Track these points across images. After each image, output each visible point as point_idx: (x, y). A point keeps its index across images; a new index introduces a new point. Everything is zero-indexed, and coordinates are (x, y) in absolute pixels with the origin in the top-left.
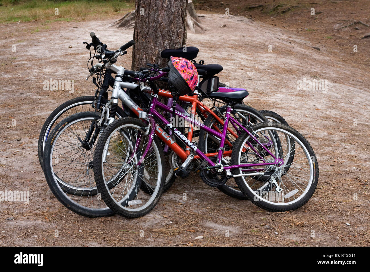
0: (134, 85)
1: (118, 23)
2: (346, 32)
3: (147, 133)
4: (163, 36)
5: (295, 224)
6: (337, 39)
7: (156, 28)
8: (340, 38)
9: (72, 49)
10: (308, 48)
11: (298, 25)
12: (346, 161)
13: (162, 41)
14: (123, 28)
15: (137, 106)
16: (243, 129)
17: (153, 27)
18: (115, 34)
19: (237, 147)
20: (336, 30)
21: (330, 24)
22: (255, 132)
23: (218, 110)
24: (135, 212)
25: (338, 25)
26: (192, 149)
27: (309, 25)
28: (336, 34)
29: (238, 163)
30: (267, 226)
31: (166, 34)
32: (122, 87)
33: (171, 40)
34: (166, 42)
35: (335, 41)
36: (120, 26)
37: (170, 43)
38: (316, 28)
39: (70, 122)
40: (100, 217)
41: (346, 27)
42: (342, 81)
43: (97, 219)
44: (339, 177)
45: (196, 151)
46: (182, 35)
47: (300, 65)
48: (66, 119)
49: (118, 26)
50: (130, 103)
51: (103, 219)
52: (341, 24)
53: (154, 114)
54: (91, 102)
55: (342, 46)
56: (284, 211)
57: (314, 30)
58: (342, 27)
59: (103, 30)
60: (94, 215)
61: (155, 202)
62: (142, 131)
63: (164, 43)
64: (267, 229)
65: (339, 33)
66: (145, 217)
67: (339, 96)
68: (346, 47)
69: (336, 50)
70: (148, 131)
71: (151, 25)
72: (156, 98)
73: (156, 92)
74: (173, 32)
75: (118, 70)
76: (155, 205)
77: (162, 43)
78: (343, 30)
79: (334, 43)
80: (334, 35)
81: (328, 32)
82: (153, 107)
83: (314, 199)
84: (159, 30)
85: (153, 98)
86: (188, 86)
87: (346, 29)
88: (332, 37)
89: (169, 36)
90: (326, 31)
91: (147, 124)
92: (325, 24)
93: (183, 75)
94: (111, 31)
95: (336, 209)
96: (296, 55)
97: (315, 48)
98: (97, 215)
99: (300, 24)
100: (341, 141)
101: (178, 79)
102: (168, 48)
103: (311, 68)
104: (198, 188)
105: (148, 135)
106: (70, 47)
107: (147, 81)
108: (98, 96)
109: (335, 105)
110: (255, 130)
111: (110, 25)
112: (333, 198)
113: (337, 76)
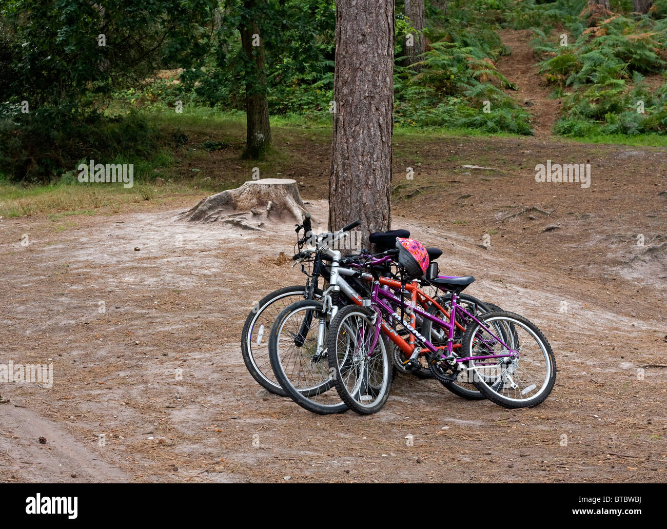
0: (351, 271)
1: (188, 216)
2: (514, 224)
3: (374, 322)
4: (368, 218)
5: (539, 418)
6: (504, 233)
7: (360, 209)
8: (509, 232)
9: (140, 251)
10: (471, 245)
11: (438, 215)
12: (572, 368)
13: (366, 224)
14: (198, 222)
15: (357, 295)
16: (473, 319)
17: (356, 208)
18: (190, 230)
19: (467, 338)
20: (500, 220)
21: (488, 212)
22: (485, 321)
23: (441, 299)
24: (368, 408)
25: (500, 213)
26: (421, 340)
27: (454, 215)
28: (501, 227)
29: (469, 356)
30: (511, 419)
31: (372, 216)
32: (341, 274)
33: (376, 223)
34: (372, 225)
35: (502, 237)
36: (193, 220)
37: (376, 226)
38: (467, 219)
39: (292, 311)
40: (331, 413)
41: (514, 216)
42: (533, 286)
43: (328, 416)
44: (571, 381)
45: (425, 343)
46: (387, 217)
47: (473, 267)
48: (288, 308)
49: (189, 219)
50: (350, 290)
51: (334, 416)
52: (506, 213)
53: (377, 302)
54: (301, 292)
55: (514, 244)
56: (523, 407)
57: (465, 222)
58: (507, 216)
59: (169, 226)
60: (325, 411)
61: (385, 399)
62: (368, 321)
63: (369, 226)
64: (511, 421)
65: (505, 225)
66: (377, 414)
67: (537, 304)
68: (521, 244)
69: (508, 250)
70: (375, 320)
71: (353, 205)
72: (377, 285)
73: (377, 278)
74: (378, 213)
75: (335, 255)
76: (385, 403)
77: (367, 226)
78: (510, 220)
79: (502, 239)
80: (498, 228)
81: (488, 225)
82: (375, 294)
83: (551, 398)
84: (363, 211)
85: (375, 285)
86: (420, 268)
87: (514, 220)
88: (496, 231)
89: (374, 218)
90: (484, 223)
91: (373, 313)
92: (481, 212)
93: (414, 257)
94: (181, 227)
95: (579, 406)
96: (461, 254)
97: (478, 246)
98: (328, 411)
99: (439, 213)
100: (559, 349)
101: (410, 261)
102: (374, 231)
103: (488, 270)
104: (419, 391)
105: (374, 325)
106: (136, 250)
107: (368, 266)
108: (310, 285)
109: (536, 314)
110: (485, 319)
111: (176, 218)
112: (571, 397)
113: (525, 280)
